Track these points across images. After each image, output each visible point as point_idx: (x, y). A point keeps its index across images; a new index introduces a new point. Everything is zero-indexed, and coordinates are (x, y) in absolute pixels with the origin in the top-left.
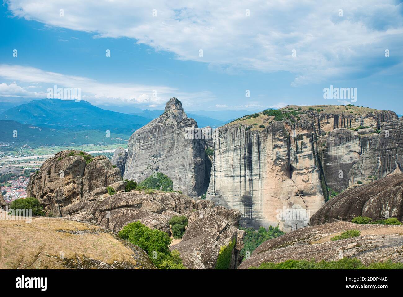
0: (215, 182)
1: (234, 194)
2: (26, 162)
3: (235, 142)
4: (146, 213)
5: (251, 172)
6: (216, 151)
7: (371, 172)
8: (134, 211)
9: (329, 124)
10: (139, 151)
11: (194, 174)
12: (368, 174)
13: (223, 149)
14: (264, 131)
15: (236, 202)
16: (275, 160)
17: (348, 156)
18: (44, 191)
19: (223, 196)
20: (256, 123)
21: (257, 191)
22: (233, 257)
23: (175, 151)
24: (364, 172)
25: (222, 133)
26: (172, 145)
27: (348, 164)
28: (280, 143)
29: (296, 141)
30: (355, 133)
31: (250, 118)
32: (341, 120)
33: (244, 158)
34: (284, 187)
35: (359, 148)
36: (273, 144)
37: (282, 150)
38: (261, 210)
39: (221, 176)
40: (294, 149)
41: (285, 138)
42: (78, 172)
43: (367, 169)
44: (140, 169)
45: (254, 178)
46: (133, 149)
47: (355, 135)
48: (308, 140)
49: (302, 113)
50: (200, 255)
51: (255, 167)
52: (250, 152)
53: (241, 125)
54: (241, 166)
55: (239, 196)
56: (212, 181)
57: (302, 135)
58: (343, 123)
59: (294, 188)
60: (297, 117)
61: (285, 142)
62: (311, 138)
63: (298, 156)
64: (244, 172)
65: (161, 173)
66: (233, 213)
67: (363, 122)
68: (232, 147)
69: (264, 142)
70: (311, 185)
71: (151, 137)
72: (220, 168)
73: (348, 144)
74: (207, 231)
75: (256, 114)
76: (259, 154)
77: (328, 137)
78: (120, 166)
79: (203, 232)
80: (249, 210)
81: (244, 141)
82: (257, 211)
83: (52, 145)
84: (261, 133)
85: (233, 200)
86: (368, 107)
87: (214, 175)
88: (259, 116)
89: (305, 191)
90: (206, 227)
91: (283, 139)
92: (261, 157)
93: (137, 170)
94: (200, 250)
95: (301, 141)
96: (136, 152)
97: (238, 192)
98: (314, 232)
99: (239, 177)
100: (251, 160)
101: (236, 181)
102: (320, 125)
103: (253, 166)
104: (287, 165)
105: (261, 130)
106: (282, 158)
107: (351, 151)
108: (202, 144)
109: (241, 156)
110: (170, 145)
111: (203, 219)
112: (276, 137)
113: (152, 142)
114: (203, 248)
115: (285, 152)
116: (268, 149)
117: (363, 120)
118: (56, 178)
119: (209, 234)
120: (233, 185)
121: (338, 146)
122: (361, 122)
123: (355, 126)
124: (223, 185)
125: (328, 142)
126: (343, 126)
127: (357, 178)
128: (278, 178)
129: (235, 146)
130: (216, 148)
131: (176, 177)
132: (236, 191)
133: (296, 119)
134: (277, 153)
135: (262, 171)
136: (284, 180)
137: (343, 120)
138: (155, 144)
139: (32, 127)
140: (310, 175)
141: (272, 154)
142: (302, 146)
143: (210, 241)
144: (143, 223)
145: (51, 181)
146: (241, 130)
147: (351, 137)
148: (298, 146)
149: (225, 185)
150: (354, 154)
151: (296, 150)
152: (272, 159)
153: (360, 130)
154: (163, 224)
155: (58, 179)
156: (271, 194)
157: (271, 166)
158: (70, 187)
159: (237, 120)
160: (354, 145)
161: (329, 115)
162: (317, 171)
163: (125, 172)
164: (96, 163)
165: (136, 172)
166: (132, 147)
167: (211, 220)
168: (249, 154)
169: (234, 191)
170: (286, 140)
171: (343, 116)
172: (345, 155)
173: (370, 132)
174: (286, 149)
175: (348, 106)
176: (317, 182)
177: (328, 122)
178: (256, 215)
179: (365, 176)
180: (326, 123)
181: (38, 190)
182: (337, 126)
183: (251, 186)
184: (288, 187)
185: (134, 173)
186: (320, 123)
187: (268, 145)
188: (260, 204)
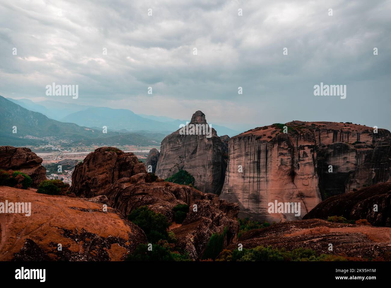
0: (228, 181)
1: (244, 192)
2: (80, 157)
3: (247, 149)
4: (158, 200)
5: (259, 174)
6: (231, 156)
7: (365, 182)
8: (147, 198)
9: (329, 138)
10: (169, 152)
11: (211, 173)
12: (363, 184)
13: (236, 154)
14: (271, 141)
15: (245, 198)
16: (280, 165)
17: (345, 166)
18: (84, 179)
19: (235, 193)
20: (265, 133)
21: (264, 191)
22: (225, 243)
23: (197, 153)
24: (359, 181)
25: (237, 141)
26: (196, 149)
27: (345, 173)
28: (285, 152)
29: (298, 151)
30: (352, 147)
31: (260, 130)
32: (340, 135)
33: (254, 162)
34: (287, 189)
35: (354, 160)
36: (279, 152)
37: (286, 157)
38: (266, 207)
39: (233, 176)
40: (296, 158)
41: (289, 147)
42: (110, 165)
43: (362, 179)
44: (168, 167)
45: (261, 180)
46: (164, 150)
47: (352, 149)
48: (309, 150)
49: (305, 128)
50: (193, 238)
51: (263, 170)
52: (259, 158)
53: (252, 135)
54: (251, 169)
55: (248, 194)
56: (227, 180)
57: (304, 146)
58: (342, 138)
59: (295, 190)
60: (300, 131)
61: (289, 151)
62: (312, 149)
63: (300, 164)
64: (253, 175)
65: (185, 171)
66: (233, 206)
67: (359, 137)
68: (244, 153)
69: (271, 150)
70: (310, 189)
71: (179, 141)
72: (234, 170)
73: (345, 156)
74: (203, 219)
75: (265, 127)
76: (267, 160)
77: (327, 149)
78: (153, 163)
79: (199, 219)
80: (256, 206)
81: (254, 148)
82: (263, 208)
83: (102, 144)
84: (268, 142)
85: (243, 197)
86: (365, 125)
87: (228, 175)
88: (268, 128)
89: (305, 194)
90: (202, 215)
91: (287, 148)
92: (268, 162)
93: (166, 167)
94: (193, 234)
95: (302, 151)
96: (166, 153)
97: (247, 190)
98: (291, 226)
99: (249, 178)
100: (259, 165)
101: (246, 181)
102: (321, 139)
103: (261, 169)
104: (290, 170)
105: (269, 140)
106: (286, 164)
107: (348, 162)
108: (219, 150)
109: (251, 161)
110: (194, 149)
111: (201, 208)
112: (282, 146)
113: (179, 145)
114: (196, 233)
115: (289, 160)
116: (274, 156)
117: (360, 136)
118: (93, 168)
119: (204, 221)
120: (244, 185)
121: (336, 158)
122: (358, 138)
123: (352, 141)
124: (235, 184)
125: (328, 153)
126: (342, 140)
127: (353, 186)
128: (282, 181)
129: (247, 152)
130: (231, 153)
131: (197, 175)
132: (246, 190)
133: (299, 132)
134: (282, 160)
135: (268, 174)
136: (287, 183)
137: (342, 135)
138: (182, 147)
139: (87, 129)
140: (310, 180)
141: (277, 160)
142: (303, 156)
143: (203, 227)
144: (152, 208)
145: (89, 171)
146: (252, 139)
147: (348, 150)
148: (300, 155)
149: (237, 184)
150: (351, 165)
151: (298, 159)
152: (277, 165)
153: (357, 145)
154: (168, 210)
155: (95, 170)
156: (275, 194)
157: (276, 171)
158: (104, 176)
159: (249, 131)
160: (351, 158)
161: (329, 130)
162: (316, 178)
163: (157, 168)
164: (126, 158)
165: (166, 169)
166: (164, 149)
167: (207, 209)
168: (258, 159)
169: (244, 190)
170: (290, 149)
171: (342, 132)
172: (343, 165)
173: (366, 147)
174: (290, 157)
175: (346, 124)
176: (316, 187)
177: (328, 136)
178: (262, 211)
179: (360, 185)
180: (326, 137)
181: (79, 178)
182: (336, 140)
183: (259, 186)
184: (290, 189)
185: (164, 170)
186: (321, 136)
187: (275, 152)
188: (265, 202)
